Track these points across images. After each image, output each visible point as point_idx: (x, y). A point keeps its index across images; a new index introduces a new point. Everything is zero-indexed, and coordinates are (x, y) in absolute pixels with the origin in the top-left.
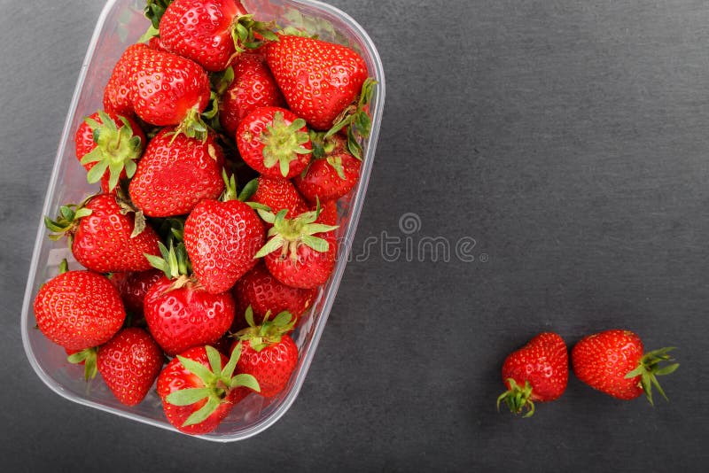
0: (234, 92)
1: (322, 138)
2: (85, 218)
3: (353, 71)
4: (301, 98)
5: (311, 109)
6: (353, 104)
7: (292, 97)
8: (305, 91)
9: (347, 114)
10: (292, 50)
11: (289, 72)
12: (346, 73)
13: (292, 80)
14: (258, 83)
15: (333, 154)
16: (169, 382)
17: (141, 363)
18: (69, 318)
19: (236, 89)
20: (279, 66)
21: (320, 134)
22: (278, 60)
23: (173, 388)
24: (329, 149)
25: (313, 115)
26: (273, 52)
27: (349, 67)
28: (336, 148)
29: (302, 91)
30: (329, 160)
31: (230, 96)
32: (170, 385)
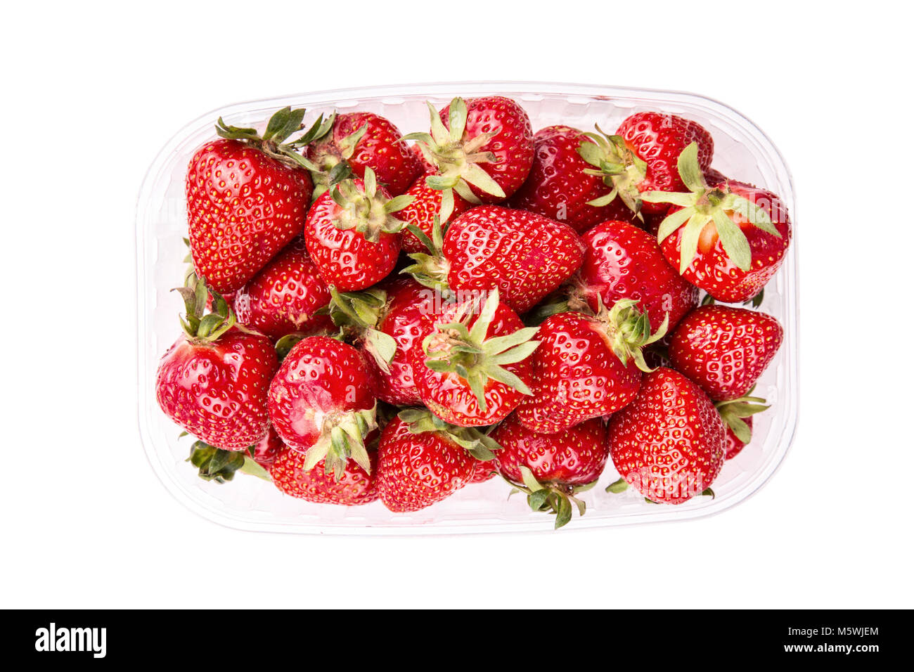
0: (296, 318)
1: (320, 176)
2: (535, 474)
3: (214, 159)
4: (274, 219)
5: (285, 201)
6: (260, 146)
7: (278, 235)
8: (263, 217)
9: (277, 152)
10: (213, 253)
11: (244, 248)
12: (220, 168)
13: (254, 240)
14: (274, 291)
15: (338, 153)
16: (724, 276)
17: (714, 331)
18: (676, 441)
19: (292, 318)
20: (240, 266)
21: (317, 180)
22: (232, 269)
23: (730, 266)
24: (332, 161)
25: (293, 197)
26: (224, 280)
27: (210, 166)
28: (330, 152)
29: (265, 221)
30: (348, 155)
31: (304, 323)
32: (727, 272)
